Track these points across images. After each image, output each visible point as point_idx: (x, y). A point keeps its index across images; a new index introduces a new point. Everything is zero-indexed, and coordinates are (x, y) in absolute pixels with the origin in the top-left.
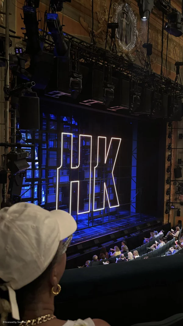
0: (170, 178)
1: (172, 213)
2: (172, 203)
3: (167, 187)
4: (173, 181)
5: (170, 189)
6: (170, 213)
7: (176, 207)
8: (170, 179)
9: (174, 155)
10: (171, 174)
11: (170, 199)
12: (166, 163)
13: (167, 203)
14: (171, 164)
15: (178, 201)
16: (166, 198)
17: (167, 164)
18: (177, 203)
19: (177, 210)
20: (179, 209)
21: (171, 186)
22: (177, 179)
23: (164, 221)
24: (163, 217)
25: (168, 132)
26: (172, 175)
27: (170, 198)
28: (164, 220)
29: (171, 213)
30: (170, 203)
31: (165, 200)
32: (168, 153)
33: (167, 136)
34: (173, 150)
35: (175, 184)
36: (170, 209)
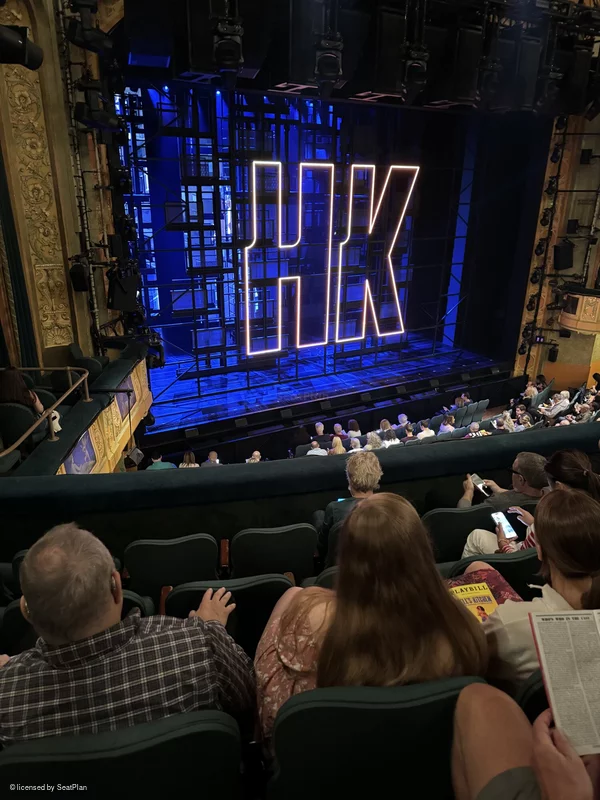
0: (543, 267)
1: (538, 353)
2: (541, 330)
3: (532, 290)
4: (550, 276)
5: (539, 295)
6: (531, 353)
7: (548, 341)
8: (543, 271)
9: (562, 208)
10: (545, 259)
11: (535, 321)
12: (538, 229)
13: (526, 329)
14: (550, 233)
15: (556, 327)
16: (527, 317)
17: (540, 233)
18: (552, 330)
19: (551, 347)
20: (555, 345)
21: (543, 288)
22: (560, 272)
23: (514, 370)
24: (514, 361)
25: (552, 145)
26: (550, 263)
27: (536, 316)
28: (516, 369)
29: (534, 352)
30: (534, 329)
31: (524, 323)
32: (546, 204)
33: (550, 155)
34: (561, 196)
35: (553, 284)
36: (532, 343)
